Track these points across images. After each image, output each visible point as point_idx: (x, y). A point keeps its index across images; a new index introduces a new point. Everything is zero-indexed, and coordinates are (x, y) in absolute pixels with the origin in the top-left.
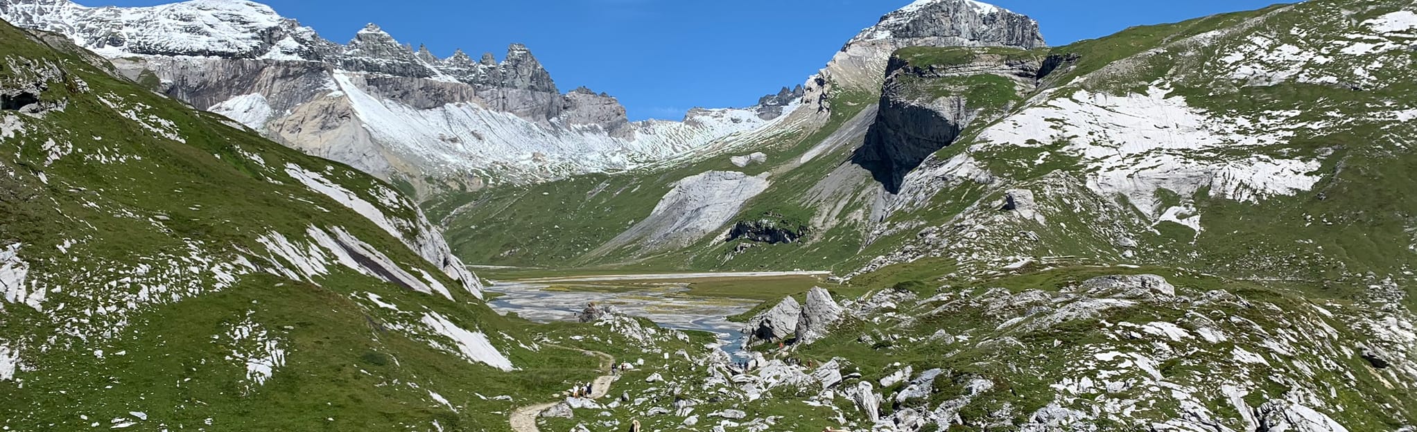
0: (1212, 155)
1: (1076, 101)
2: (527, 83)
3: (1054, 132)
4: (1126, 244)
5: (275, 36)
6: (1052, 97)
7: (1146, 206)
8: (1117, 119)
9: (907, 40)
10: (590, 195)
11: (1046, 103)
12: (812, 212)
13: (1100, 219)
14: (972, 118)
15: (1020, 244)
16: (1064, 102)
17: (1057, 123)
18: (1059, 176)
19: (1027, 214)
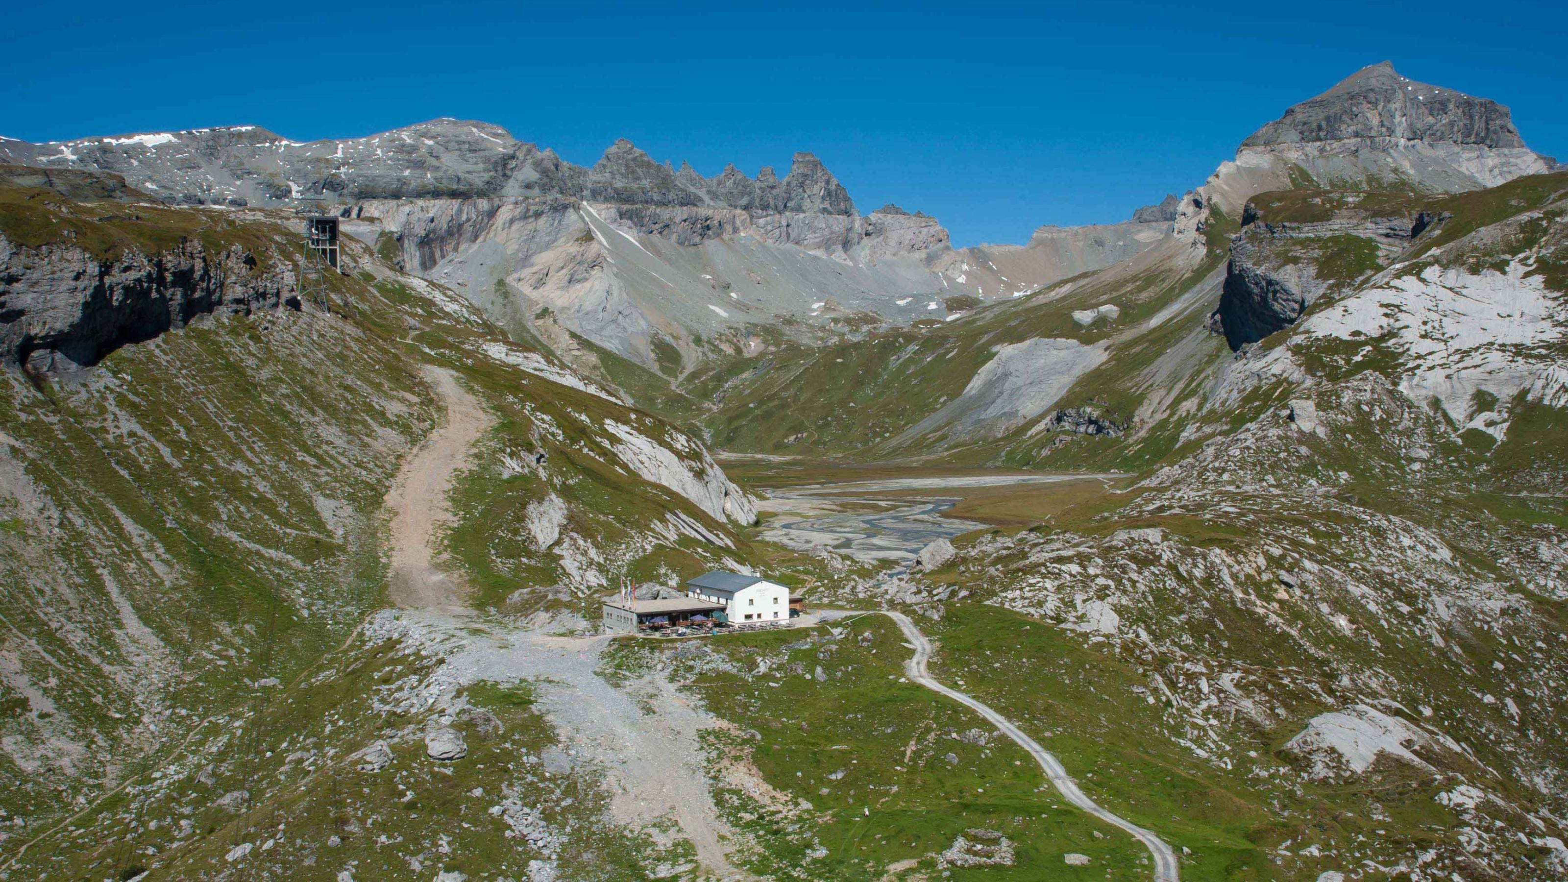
0: (1544, 352)
1: (1423, 281)
2: (819, 205)
3: (1385, 321)
4: (1417, 456)
5: (510, 166)
6: (1398, 276)
7: (1458, 411)
8: (1461, 305)
9: (1318, 143)
10: (894, 362)
11: (1387, 283)
12: (1139, 400)
13: (1400, 428)
14: (1321, 292)
15: (1286, 461)
16: (1409, 282)
17: (1392, 310)
18: (1367, 378)
19: (1307, 426)
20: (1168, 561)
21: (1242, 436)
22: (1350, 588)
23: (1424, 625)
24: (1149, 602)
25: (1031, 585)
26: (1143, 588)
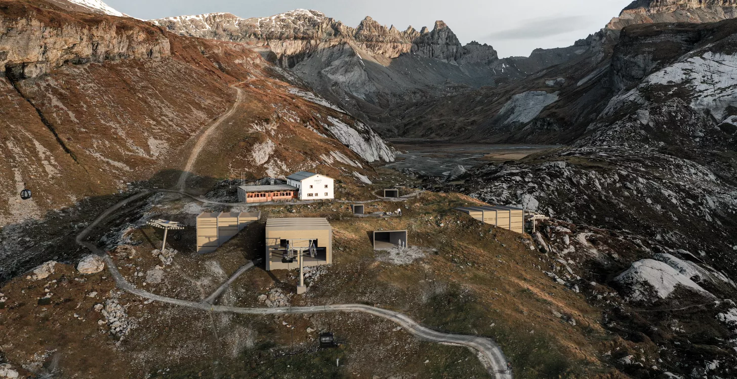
2: (444, 41)
4: (698, 135)
5: (323, 27)
6: (691, 57)
7: (719, 115)
11: (686, 60)
13: (690, 123)
14: (654, 66)
15: (634, 137)
16: (697, 59)
17: (687, 71)
18: (674, 101)
19: (645, 122)
20: (567, 176)
21: (614, 126)
22: (662, 191)
23: (701, 211)
24: (555, 196)
25: (495, 186)
26: (552, 188)
